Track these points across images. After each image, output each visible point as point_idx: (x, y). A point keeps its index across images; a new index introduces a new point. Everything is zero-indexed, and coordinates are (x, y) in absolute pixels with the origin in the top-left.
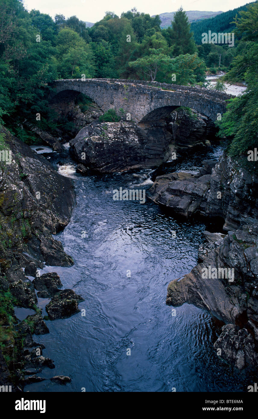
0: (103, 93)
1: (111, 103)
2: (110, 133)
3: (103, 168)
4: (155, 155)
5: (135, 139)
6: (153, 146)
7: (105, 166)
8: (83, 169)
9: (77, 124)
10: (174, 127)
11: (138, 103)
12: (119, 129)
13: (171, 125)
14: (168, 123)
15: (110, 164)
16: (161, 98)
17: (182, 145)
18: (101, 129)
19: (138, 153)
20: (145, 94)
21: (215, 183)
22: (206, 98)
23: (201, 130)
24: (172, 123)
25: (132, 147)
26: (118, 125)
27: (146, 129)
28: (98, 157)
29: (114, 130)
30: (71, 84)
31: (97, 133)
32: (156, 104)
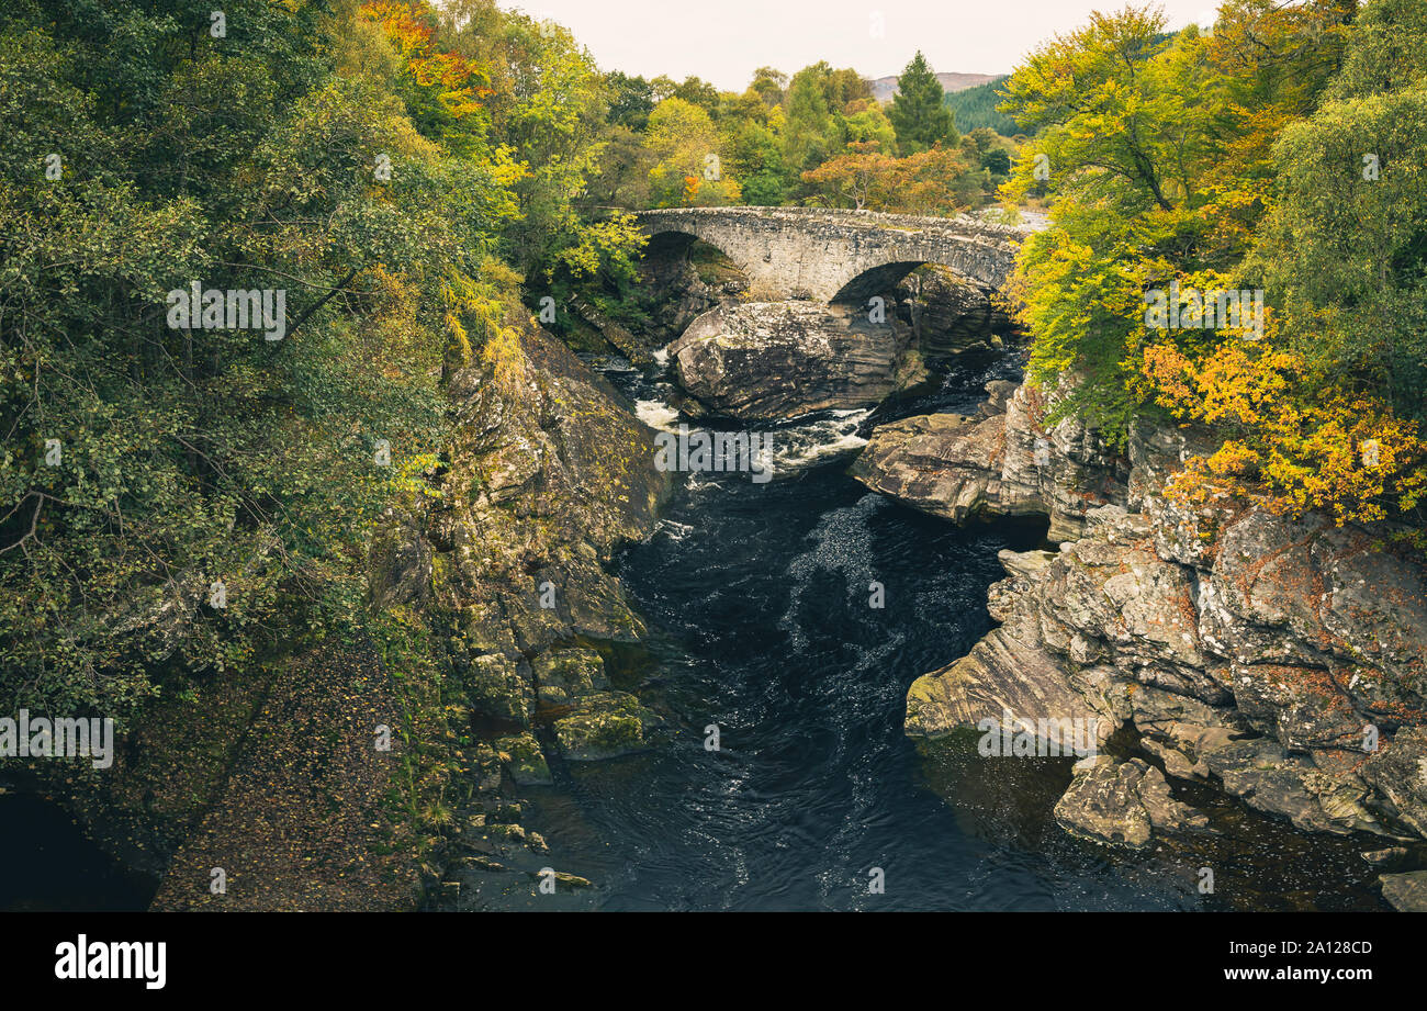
0: (747, 238)
1: (765, 261)
2: (760, 327)
3: (745, 408)
4: (871, 374)
5: (821, 340)
6: (866, 356)
7: (748, 403)
8: (696, 410)
9: (690, 306)
10: (915, 309)
11: (827, 258)
12: (782, 318)
13: (908, 305)
14: (899, 301)
15: (760, 400)
16: (878, 246)
17: (937, 348)
18: (741, 318)
19: (829, 372)
20: (841, 237)
24: (909, 301)
25: (814, 359)
26: (779, 309)
27: (847, 317)
28: (732, 382)
29: (771, 320)
30: (675, 220)
31: (731, 326)
32: (867, 259)
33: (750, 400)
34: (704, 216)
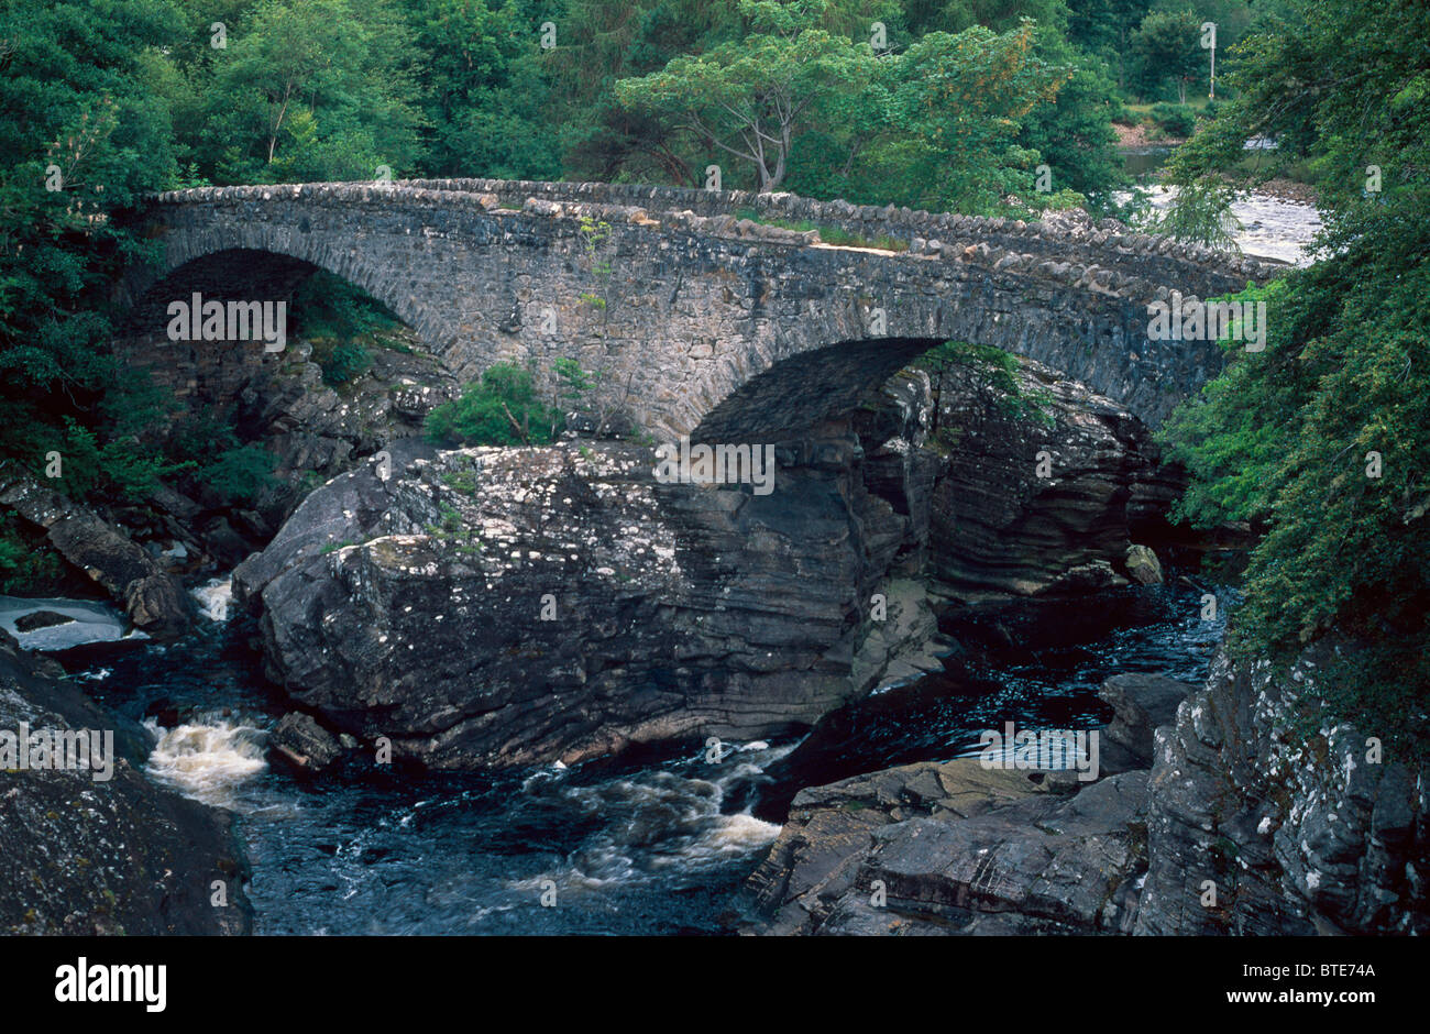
0: (455, 270)
1: (503, 331)
2: (491, 515)
3: (448, 736)
4: (792, 646)
5: (659, 551)
6: (780, 594)
7: (458, 722)
8: (316, 747)
9: (296, 457)
10: (914, 468)
11: (675, 326)
12: (552, 488)
13: (898, 455)
14: (871, 444)
15: (490, 716)
16: (815, 294)
17: (973, 578)
18: (435, 489)
19: (677, 637)
20: (713, 268)
21: (1178, 828)
22: (1094, 286)
23: (1093, 484)
24: (899, 445)
25: (638, 601)
26: (543, 463)
28: (414, 666)
29: (521, 495)
30: (252, 216)
31: (409, 513)
32: (785, 330)
33: (465, 716)
34: (332, 204)
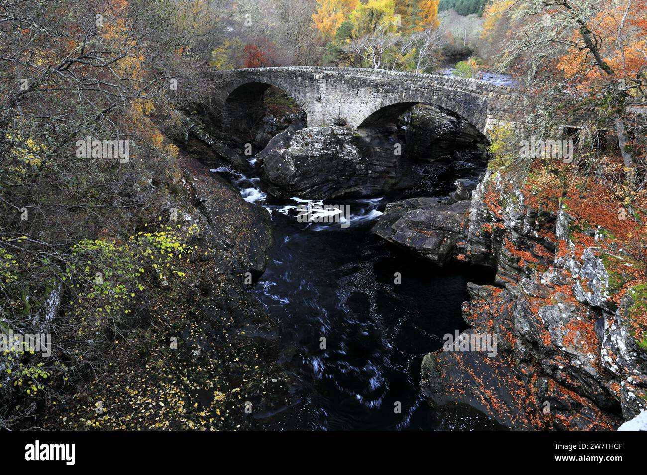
0: (305, 87)
1: (317, 101)
2: (316, 142)
3: (307, 191)
4: (382, 172)
5: (353, 150)
7: (309, 188)
10: (407, 133)
11: (357, 100)
12: (329, 136)
13: (404, 130)
14: (399, 127)
16: (391, 92)
18: (303, 137)
19: (357, 170)
20: (367, 86)
21: (479, 212)
24: (404, 127)
25: (348, 161)
26: (328, 131)
27: (368, 136)
28: (300, 175)
29: (322, 138)
30: (258, 75)
31: (297, 142)
32: (384, 100)
33: (311, 187)
34: (276, 72)
